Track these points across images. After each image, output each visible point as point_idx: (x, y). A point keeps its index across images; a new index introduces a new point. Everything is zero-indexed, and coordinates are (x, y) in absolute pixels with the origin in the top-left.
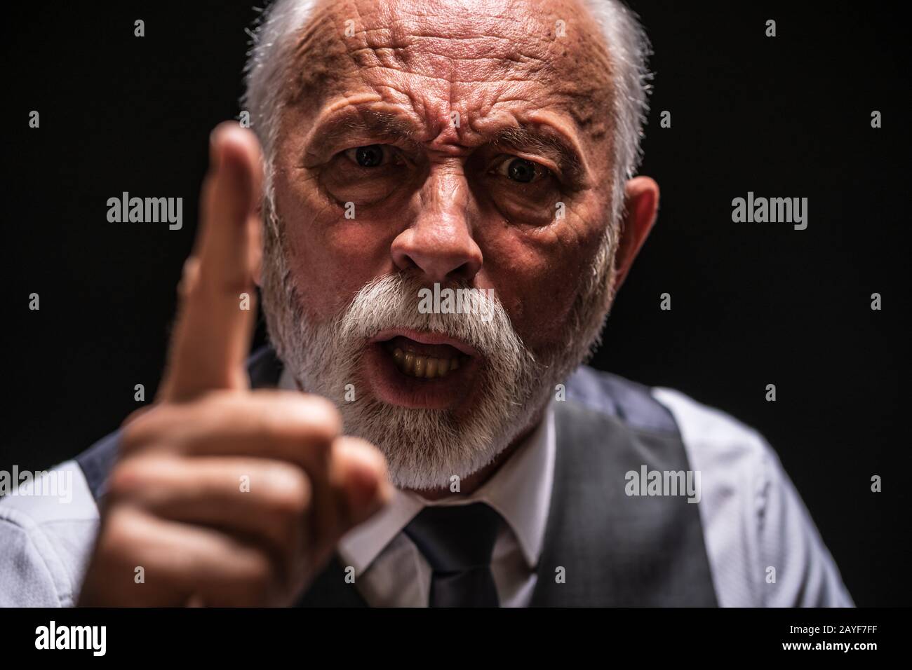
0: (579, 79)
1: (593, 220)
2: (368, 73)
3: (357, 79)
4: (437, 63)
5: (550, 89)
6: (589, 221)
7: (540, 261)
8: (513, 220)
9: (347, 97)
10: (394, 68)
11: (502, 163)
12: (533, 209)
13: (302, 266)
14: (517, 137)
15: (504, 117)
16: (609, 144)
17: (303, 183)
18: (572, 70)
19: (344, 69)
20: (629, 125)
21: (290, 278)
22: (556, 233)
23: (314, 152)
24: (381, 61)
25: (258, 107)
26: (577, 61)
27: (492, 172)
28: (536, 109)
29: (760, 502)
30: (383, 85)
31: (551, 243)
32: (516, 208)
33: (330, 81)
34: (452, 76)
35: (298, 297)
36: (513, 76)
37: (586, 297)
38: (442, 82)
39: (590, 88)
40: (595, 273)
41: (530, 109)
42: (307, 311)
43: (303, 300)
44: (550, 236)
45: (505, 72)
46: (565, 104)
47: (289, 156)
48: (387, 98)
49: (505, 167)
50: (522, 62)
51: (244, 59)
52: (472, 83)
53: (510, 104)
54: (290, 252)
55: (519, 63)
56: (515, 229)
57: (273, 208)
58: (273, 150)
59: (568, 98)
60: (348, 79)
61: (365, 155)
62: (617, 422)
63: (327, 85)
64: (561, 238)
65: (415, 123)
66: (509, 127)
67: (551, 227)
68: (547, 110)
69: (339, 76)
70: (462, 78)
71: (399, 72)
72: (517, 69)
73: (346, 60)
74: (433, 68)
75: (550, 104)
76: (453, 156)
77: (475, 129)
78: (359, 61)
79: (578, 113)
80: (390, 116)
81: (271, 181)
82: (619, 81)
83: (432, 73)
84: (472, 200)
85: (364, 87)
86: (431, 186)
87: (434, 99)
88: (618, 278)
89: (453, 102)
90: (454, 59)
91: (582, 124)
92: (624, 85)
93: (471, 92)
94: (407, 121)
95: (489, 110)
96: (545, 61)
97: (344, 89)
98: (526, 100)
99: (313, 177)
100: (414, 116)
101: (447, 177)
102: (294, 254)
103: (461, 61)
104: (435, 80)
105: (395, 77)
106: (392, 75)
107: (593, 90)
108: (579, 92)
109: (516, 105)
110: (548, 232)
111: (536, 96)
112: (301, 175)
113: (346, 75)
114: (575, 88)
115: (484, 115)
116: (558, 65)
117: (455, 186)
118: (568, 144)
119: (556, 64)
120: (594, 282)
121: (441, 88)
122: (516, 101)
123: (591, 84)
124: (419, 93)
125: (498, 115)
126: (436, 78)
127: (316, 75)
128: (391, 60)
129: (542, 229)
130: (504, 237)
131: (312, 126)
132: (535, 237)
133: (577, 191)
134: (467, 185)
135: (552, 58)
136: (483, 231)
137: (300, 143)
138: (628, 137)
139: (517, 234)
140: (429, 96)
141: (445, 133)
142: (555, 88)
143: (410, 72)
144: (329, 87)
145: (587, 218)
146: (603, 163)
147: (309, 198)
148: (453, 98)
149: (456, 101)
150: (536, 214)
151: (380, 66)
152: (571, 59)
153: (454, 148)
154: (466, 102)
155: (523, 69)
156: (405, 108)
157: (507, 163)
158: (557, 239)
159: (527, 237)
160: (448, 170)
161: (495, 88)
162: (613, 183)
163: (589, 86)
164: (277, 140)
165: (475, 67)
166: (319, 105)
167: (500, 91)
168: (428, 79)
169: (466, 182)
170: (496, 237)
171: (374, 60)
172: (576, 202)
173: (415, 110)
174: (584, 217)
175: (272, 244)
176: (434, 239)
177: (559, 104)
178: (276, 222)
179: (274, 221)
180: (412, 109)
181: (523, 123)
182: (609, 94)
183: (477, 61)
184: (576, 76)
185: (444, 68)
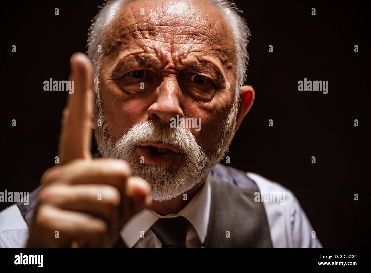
0: (222, 44)
1: (228, 101)
2: (138, 41)
3: (134, 44)
4: (166, 37)
5: (211, 48)
6: (226, 101)
7: (206, 116)
8: (196, 99)
9: (130, 51)
10: (148, 39)
11: (192, 76)
12: (204, 95)
13: (111, 118)
14: (198, 66)
15: (193, 58)
16: (234, 71)
17: (112, 85)
18: (219, 41)
19: (129, 40)
20: (242, 64)
21: (105, 124)
22: (213, 105)
23: (116, 74)
24: (143, 36)
25: (92, 57)
26: (221, 37)
27: (188, 80)
28: (205, 55)
29: (292, 218)
30: (144, 46)
31: (211, 109)
32: (197, 94)
33: (123, 45)
34: (172, 42)
35: (108, 131)
36: (196, 42)
37: (225, 132)
38: (168, 44)
39: (226, 48)
40: (229, 122)
41: (203, 55)
42: (111, 136)
43: (110, 132)
44: (210, 106)
45: (193, 40)
46: (217, 54)
47: (105, 75)
48: (146, 51)
49: (193, 78)
50: (200, 36)
51: (87, 37)
52: (180, 45)
53: (195, 53)
54: (106, 113)
55: (199, 37)
56: (197, 103)
57: (99, 96)
58: (98, 73)
59: (218, 52)
60: (130, 44)
61: (136, 73)
62: (234, 186)
63: (121, 47)
64: (215, 107)
65: (157, 61)
66: (195, 63)
67: (211, 102)
68: (210, 56)
69: (126, 43)
70: (176, 43)
71: (151, 40)
72: (198, 39)
73: (129, 36)
74: (165, 39)
75: (211, 54)
76: (172, 73)
77: (181, 63)
78: (135, 36)
79: (222, 58)
80: (147, 59)
81: (98, 86)
82: (238, 46)
83: (164, 41)
84: (180, 91)
85: (137, 47)
86: (163, 85)
87: (165, 51)
88: (237, 126)
89: (173, 52)
90: (172, 35)
91: (223, 63)
92: (240, 48)
93: (179, 48)
94: (154, 60)
95: (187, 56)
96: (209, 36)
97: (128, 48)
98: (201, 52)
99: (115, 83)
100: (156, 58)
101: (170, 82)
102: (107, 114)
103: (175, 36)
104: (165, 43)
105: (149, 42)
106: (148, 42)
107: (227, 49)
108: (222, 49)
109: (197, 54)
110: (210, 104)
111: (205, 50)
112: (110, 82)
113: (129, 42)
114: (221, 48)
115: (185, 57)
116: (214, 38)
117: (174, 85)
118: (218, 70)
119: (213, 38)
120: (228, 126)
121: (168, 47)
122: (197, 52)
123: (227, 46)
124: (159, 49)
125: (190, 58)
126: (166, 43)
127: (117, 43)
128: (147, 35)
129: (208, 103)
130: (192, 106)
131: (115, 63)
132: (205, 106)
133: (222, 89)
134: (178, 85)
135: (211, 35)
136: (184, 104)
137: (110, 70)
138: (241, 69)
139: (197, 105)
140: (163, 50)
141: (169, 64)
142: (213, 47)
143: (155, 40)
144: (122, 47)
145: (225, 99)
146: (232, 78)
147: (114, 91)
148: (172, 50)
149: (174, 52)
150: (205, 97)
151: (143, 38)
152: (219, 36)
153: (172, 70)
154: (178, 52)
155: (200, 39)
156: (153, 56)
157: (194, 76)
158: (213, 107)
159: (201, 106)
160: (171, 79)
161: (189, 47)
162: (236, 87)
163: (226, 47)
164: (100, 69)
165: (181, 38)
166: (118, 55)
167: (191, 48)
168: (162, 43)
169: (178, 84)
170: (189, 106)
171: (141, 36)
172: (221, 93)
173: (157, 56)
174: (224, 99)
175: (98, 111)
176: (165, 106)
177: (215, 54)
178: (100, 101)
179: (99, 101)
180: (156, 56)
181: (200, 61)
182: (234, 51)
183: (181, 35)
184: (221, 43)
185: (169, 39)
